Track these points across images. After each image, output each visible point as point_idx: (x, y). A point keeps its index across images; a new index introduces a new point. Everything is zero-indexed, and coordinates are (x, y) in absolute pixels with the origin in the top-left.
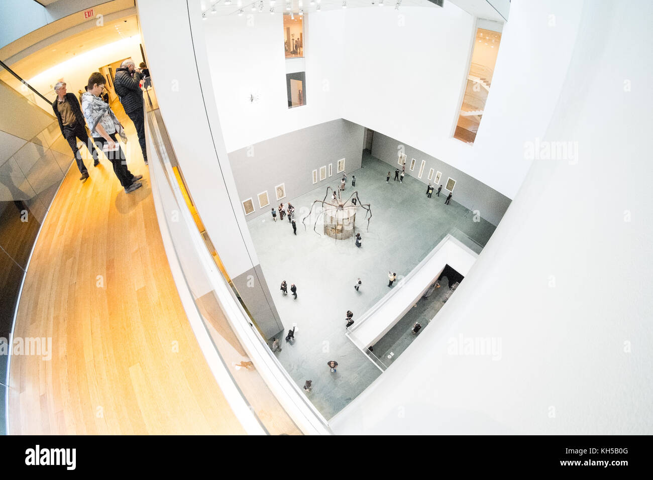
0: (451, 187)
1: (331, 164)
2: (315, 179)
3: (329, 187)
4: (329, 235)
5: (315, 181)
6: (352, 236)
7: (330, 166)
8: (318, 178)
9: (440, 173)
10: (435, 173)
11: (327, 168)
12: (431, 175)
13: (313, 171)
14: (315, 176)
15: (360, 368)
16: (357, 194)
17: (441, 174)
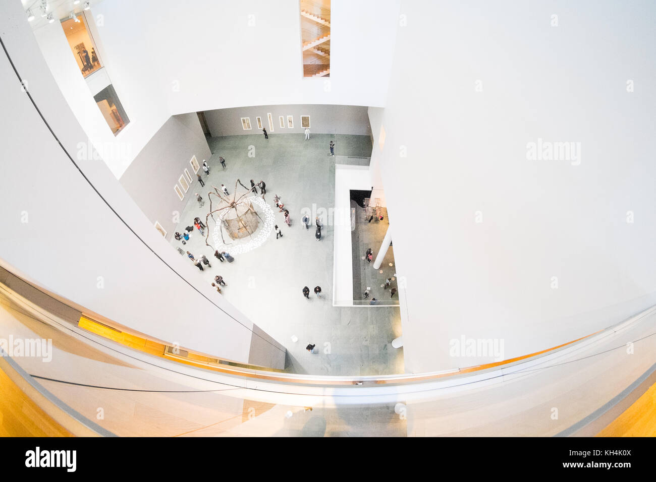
0: (307, 123)
1: (186, 169)
2: (180, 194)
3: (210, 193)
4: (239, 238)
5: (182, 197)
6: (259, 222)
7: (186, 172)
8: (183, 192)
9: (290, 116)
10: (286, 119)
11: (185, 175)
12: (282, 122)
13: (175, 188)
14: (178, 192)
15: (369, 320)
16: (239, 182)
17: (292, 116)
